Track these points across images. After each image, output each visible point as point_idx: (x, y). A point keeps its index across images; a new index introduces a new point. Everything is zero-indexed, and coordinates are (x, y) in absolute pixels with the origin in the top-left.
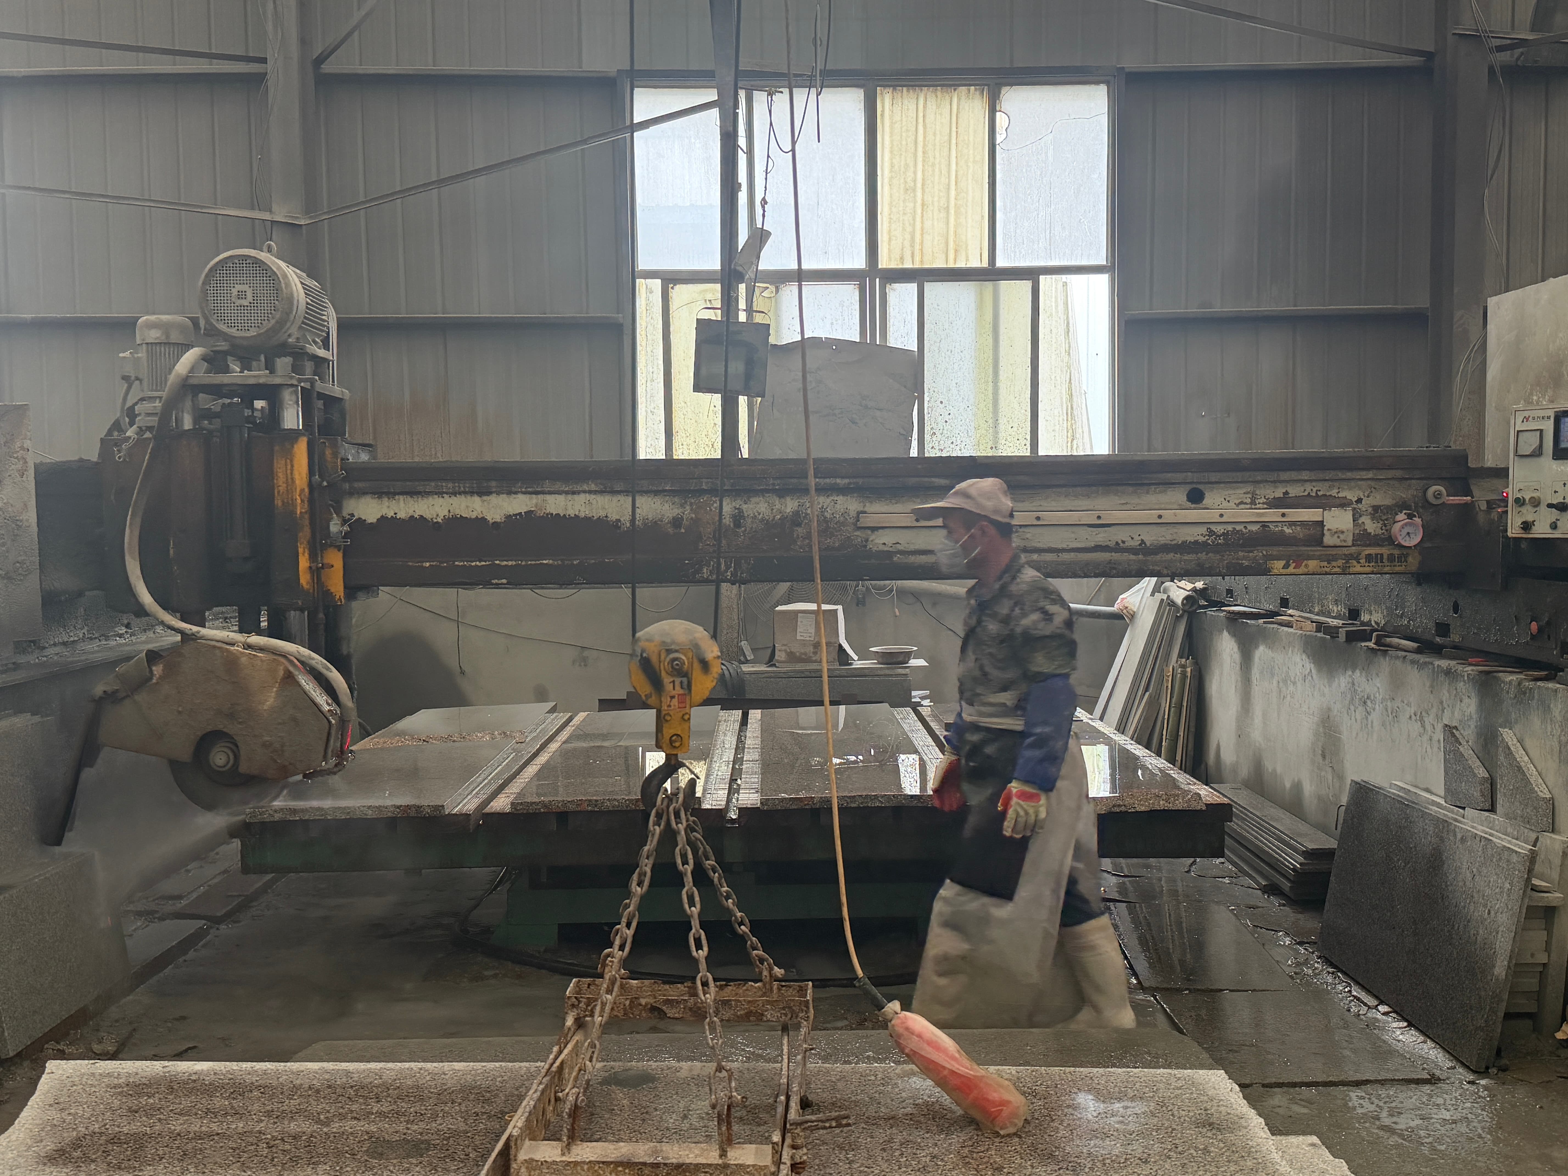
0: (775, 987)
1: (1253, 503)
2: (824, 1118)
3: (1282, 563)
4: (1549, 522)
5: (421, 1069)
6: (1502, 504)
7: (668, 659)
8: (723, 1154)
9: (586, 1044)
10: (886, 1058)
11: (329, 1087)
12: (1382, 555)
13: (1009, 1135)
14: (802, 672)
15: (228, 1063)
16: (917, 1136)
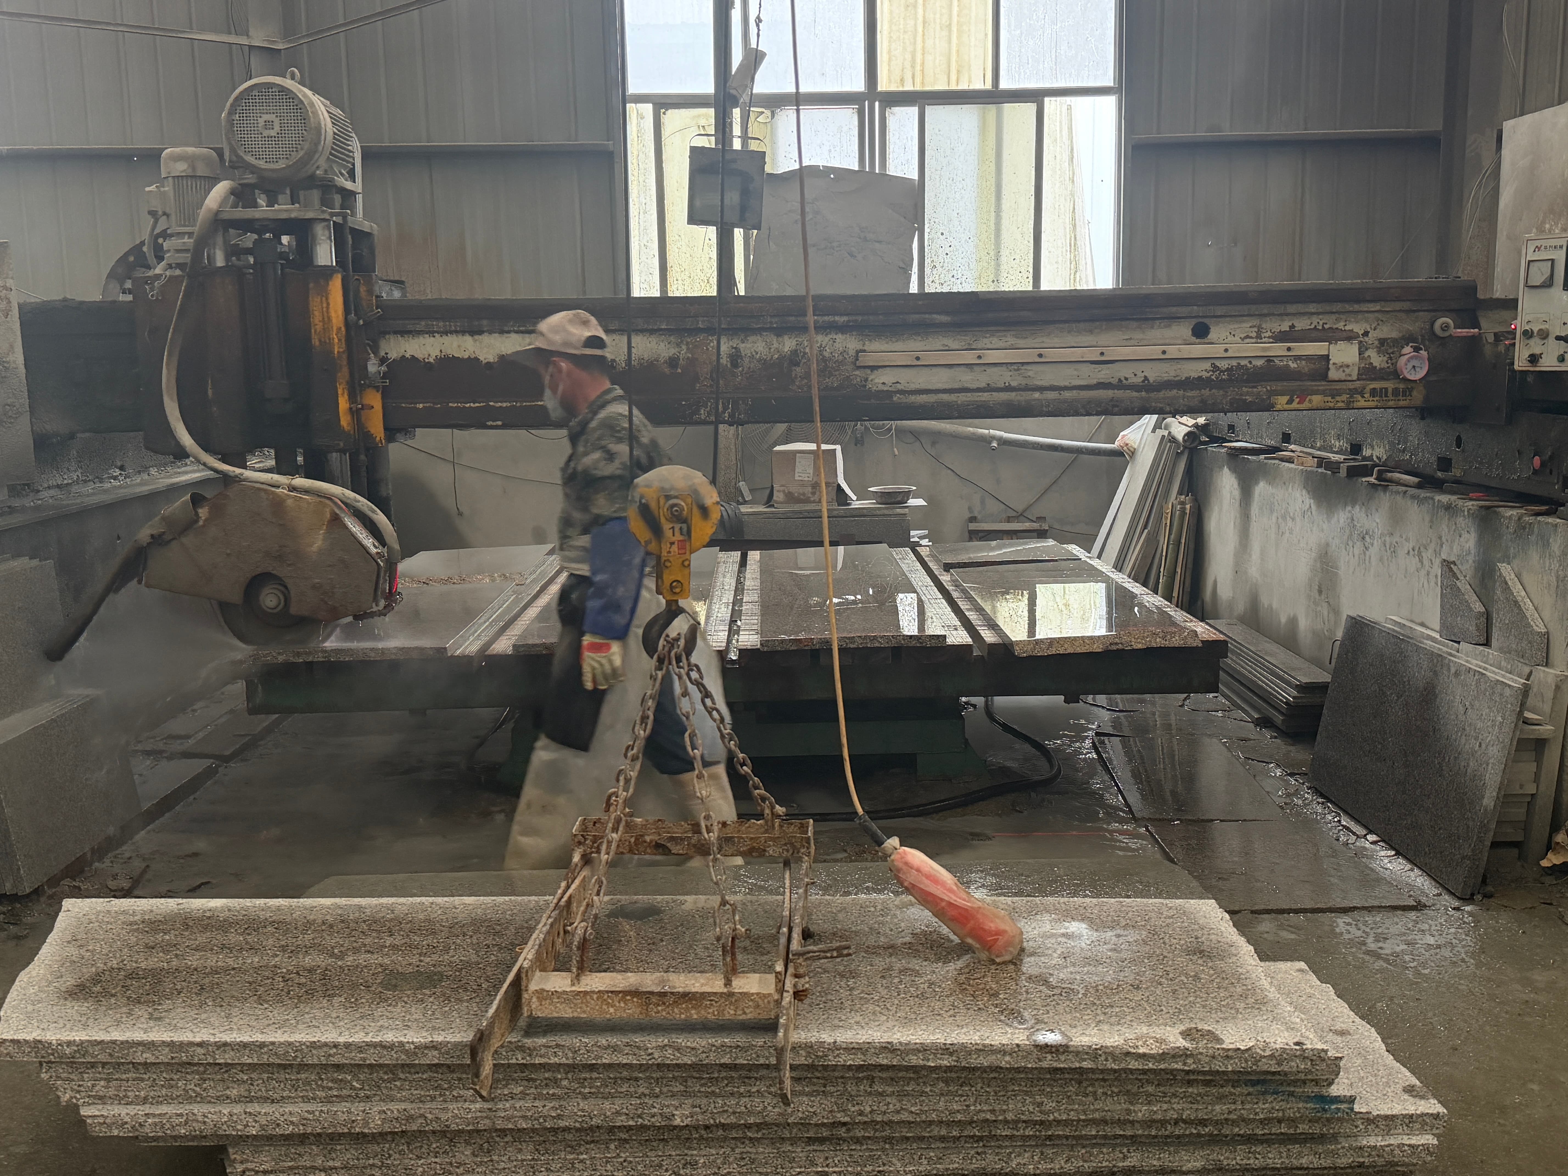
0: (777, 825)
1: (1259, 336)
2: (826, 949)
3: (1286, 398)
4: (1557, 354)
5: (432, 903)
6: (1510, 337)
7: (667, 505)
8: (728, 983)
9: (593, 880)
10: (885, 889)
11: (342, 921)
12: (1386, 389)
13: (1004, 963)
14: (800, 512)
15: (241, 900)
16: (915, 964)
